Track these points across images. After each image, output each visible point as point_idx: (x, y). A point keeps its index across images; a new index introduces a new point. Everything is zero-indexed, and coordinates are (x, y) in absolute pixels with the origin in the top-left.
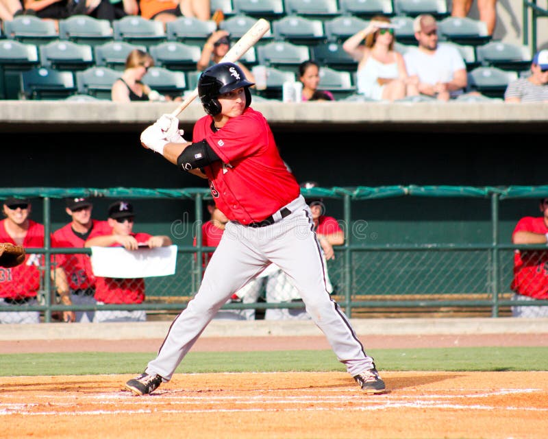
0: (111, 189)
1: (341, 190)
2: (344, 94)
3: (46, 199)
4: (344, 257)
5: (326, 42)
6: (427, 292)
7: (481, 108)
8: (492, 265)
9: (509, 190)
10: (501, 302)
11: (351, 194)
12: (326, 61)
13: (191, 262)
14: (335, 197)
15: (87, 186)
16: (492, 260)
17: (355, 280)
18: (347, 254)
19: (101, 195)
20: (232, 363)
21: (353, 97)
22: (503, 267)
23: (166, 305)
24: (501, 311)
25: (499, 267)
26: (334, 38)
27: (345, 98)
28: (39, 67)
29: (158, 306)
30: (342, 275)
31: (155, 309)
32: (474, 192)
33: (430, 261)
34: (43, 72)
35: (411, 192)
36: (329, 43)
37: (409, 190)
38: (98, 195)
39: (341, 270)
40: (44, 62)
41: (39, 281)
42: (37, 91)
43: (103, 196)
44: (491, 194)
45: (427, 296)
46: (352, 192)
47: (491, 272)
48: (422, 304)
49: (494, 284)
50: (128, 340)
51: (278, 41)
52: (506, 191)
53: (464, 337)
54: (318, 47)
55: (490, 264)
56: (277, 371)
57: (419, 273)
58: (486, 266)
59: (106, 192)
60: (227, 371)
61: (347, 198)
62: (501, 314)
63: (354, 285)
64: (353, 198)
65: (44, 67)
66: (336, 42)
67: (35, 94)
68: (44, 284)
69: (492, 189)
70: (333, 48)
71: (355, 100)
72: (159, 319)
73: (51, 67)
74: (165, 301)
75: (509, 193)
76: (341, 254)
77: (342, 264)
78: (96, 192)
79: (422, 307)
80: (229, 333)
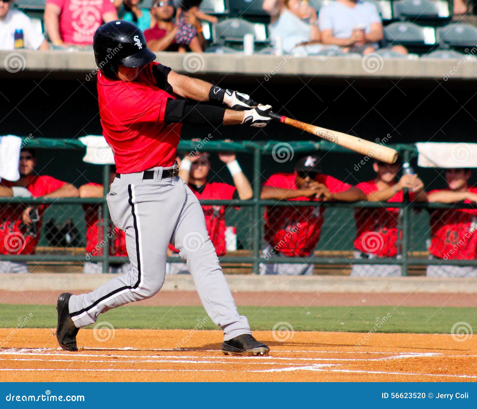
1: (251, 144)
4: (253, 212)
6: (337, 249)
8: (402, 224)
10: (411, 261)
11: (262, 148)
12: (241, 12)
13: (97, 214)
14: (245, 151)
18: (256, 208)
20: (133, 319)
21: (267, 49)
22: (413, 225)
23: (72, 256)
24: (410, 269)
25: (409, 225)
27: (258, 50)
29: (63, 257)
30: (250, 230)
31: (60, 261)
33: (340, 218)
35: (322, 148)
37: (320, 145)
39: (249, 225)
44: (402, 152)
45: (336, 253)
46: (263, 146)
47: (402, 230)
48: (331, 261)
49: (404, 242)
50: (33, 292)
53: (372, 295)
56: (178, 329)
57: (329, 230)
60: (128, 327)
61: (257, 153)
62: (410, 272)
64: (263, 153)
69: (405, 146)
71: (269, 52)
72: (65, 271)
74: (70, 252)
76: (250, 209)
77: (251, 219)
79: (331, 264)
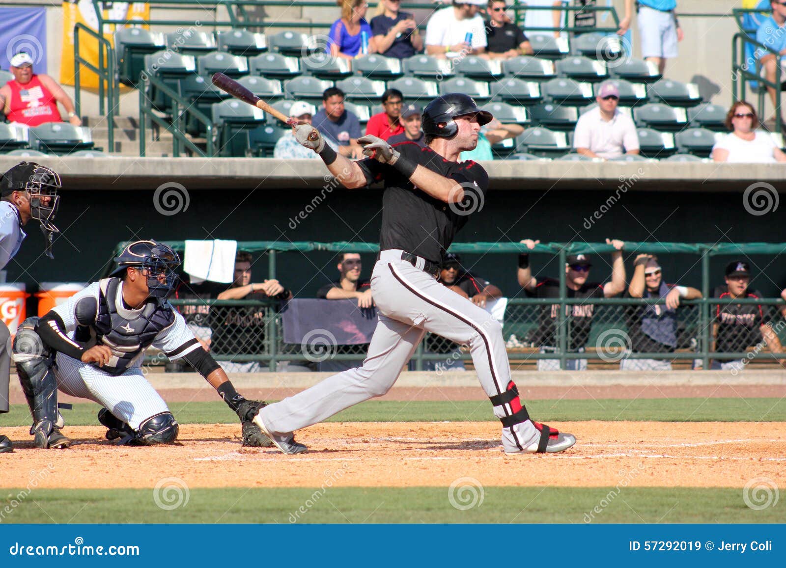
0: (334, 243)
1: (557, 245)
2: (561, 152)
3: (272, 252)
5: (542, 102)
7: (692, 167)
8: (702, 319)
9: (719, 246)
11: (566, 249)
12: (541, 121)
14: (551, 252)
15: (312, 240)
16: (702, 315)
17: (570, 332)
19: (324, 249)
21: (568, 155)
26: (550, 99)
27: (560, 157)
28: (265, 125)
32: (685, 248)
34: (269, 130)
36: (546, 103)
38: (322, 250)
40: (270, 120)
41: (264, 331)
42: (262, 148)
43: (326, 250)
44: (702, 250)
46: (568, 247)
47: (702, 325)
51: (495, 101)
52: (717, 248)
54: (534, 107)
55: (700, 318)
58: (697, 320)
59: (329, 246)
61: (562, 253)
63: (570, 338)
65: (270, 125)
66: (552, 103)
67: (261, 151)
68: (269, 335)
69: (703, 245)
70: (549, 108)
71: (570, 159)
73: (277, 125)
75: (719, 250)
78: (320, 246)
80: (447, 383)
